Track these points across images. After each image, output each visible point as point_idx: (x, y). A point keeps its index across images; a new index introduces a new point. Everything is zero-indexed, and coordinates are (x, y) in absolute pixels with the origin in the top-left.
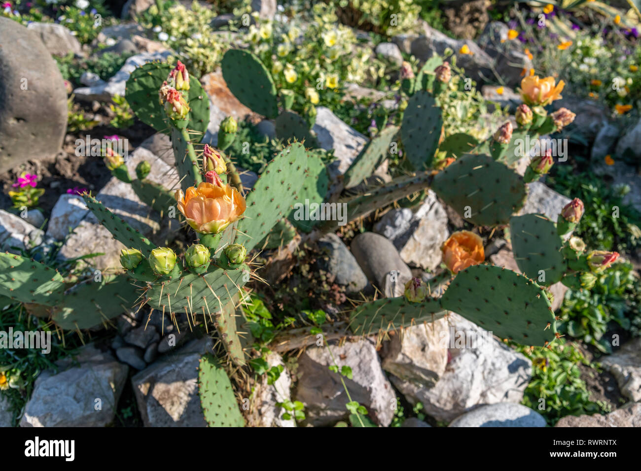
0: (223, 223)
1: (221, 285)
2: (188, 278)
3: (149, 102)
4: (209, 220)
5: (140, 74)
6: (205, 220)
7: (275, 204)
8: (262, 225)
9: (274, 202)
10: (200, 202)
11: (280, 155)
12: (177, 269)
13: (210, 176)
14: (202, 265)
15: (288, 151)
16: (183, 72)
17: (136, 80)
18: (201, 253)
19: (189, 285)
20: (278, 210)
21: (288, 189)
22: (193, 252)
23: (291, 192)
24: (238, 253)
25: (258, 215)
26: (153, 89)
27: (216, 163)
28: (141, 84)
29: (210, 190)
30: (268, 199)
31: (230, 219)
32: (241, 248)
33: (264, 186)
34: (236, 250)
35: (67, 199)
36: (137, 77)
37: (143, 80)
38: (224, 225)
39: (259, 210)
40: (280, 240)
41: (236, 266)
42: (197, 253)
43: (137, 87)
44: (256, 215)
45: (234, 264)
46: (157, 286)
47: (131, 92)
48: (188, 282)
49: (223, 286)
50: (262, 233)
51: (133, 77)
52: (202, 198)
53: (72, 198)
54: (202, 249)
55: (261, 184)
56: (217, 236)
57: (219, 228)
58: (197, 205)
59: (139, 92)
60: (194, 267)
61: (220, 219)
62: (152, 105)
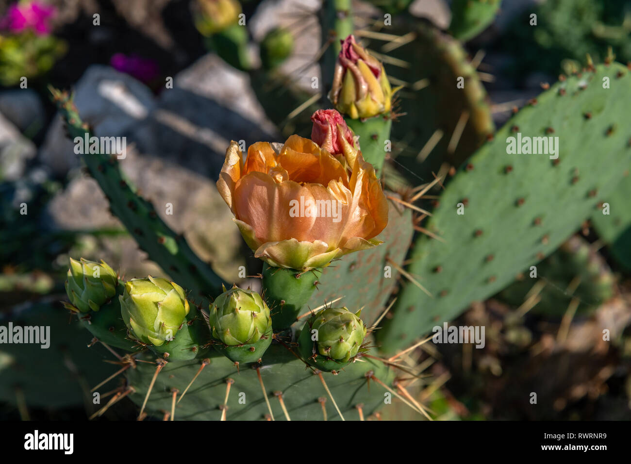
0: (319, 249)
1: (310, 397)
2: (219, 364)
4: (286, 235)
6: (276, 233)
7: (528, 212)
8: (487, 259)
9: (523, 208)
10: (271, 185)
11: (555, 90)
12: (186, 338)
13: (323, 121)
14: (247, 344)
15: (582, 83)
18: (244, 313)
19: (224, 381)
20: (538, 232)
21: (573, 180)
22: (226, 306)
23: (581, 189)
24: (340, 334)
25: (477, 234)
27: (364, 87)
29: (310, 158)
30: (509, 199)
31: (342, 244)
32: (348, 323)
33: (499, 163)
34: (336, 326)
35: (99, 80)
38: (323, 256)
39: (480, 223)
40: (567, 301)
41: (331, 364)
42: (234, 311)
44: (468, 231)
45: (327, 358)
46: (146, 365)
48: (221, 374)
49: (316, 401)
50: (487, 281)
52: (279, 178)
53: (112, 80)
54: (250, 305)
55: (492, 156)
56: (307, 279)
57: (310, 261)
58: (261, 191)
60: (224, 345)
61: (312, 238)
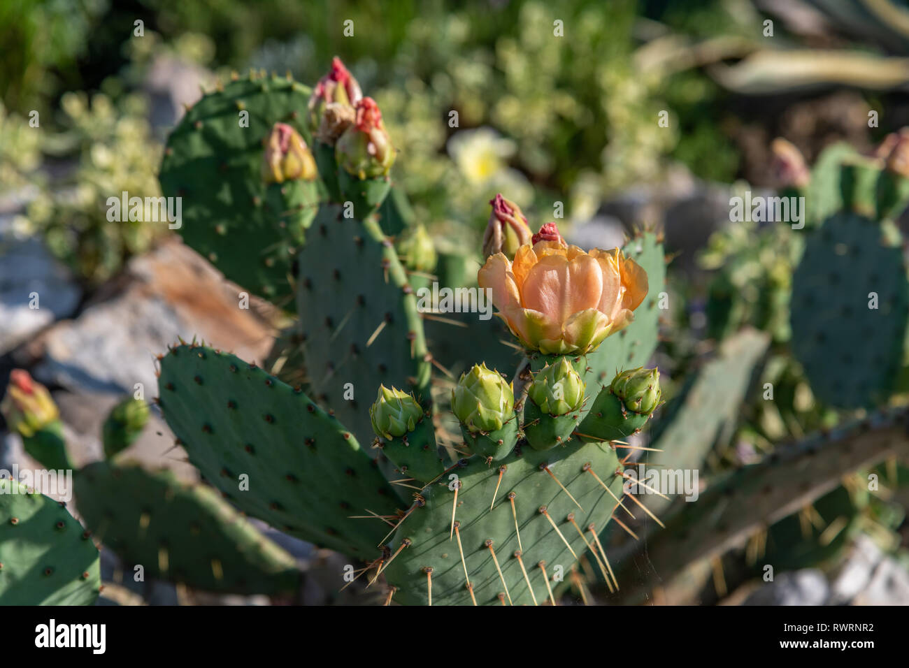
3: (218, 188)
5: (213, 107)
6: (568, 312)
14: (572, 410)
16: (348, 88)
17: (200, 125)
18: (573, 376)
24: (647, 382)
26: (235, 152)
28: (210, 137)
36: (205, 116)
37: (217, 125)
43: (197, 147)
45: (635, 412)
47: (179, 162)
48: (508, 487)
51: (194, 117)
58: (552, 275)
59: (199, 161)
62: (226, 195)
